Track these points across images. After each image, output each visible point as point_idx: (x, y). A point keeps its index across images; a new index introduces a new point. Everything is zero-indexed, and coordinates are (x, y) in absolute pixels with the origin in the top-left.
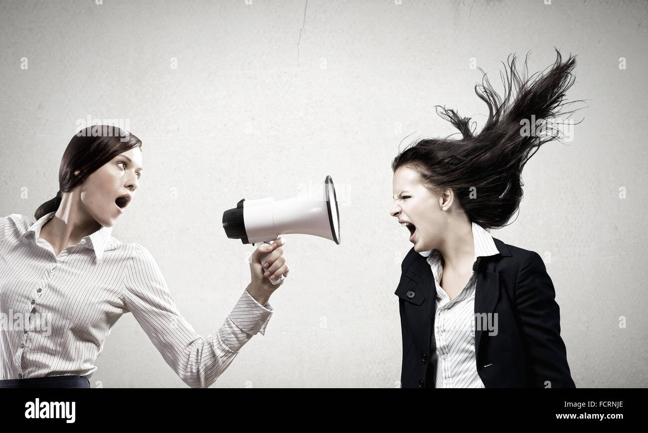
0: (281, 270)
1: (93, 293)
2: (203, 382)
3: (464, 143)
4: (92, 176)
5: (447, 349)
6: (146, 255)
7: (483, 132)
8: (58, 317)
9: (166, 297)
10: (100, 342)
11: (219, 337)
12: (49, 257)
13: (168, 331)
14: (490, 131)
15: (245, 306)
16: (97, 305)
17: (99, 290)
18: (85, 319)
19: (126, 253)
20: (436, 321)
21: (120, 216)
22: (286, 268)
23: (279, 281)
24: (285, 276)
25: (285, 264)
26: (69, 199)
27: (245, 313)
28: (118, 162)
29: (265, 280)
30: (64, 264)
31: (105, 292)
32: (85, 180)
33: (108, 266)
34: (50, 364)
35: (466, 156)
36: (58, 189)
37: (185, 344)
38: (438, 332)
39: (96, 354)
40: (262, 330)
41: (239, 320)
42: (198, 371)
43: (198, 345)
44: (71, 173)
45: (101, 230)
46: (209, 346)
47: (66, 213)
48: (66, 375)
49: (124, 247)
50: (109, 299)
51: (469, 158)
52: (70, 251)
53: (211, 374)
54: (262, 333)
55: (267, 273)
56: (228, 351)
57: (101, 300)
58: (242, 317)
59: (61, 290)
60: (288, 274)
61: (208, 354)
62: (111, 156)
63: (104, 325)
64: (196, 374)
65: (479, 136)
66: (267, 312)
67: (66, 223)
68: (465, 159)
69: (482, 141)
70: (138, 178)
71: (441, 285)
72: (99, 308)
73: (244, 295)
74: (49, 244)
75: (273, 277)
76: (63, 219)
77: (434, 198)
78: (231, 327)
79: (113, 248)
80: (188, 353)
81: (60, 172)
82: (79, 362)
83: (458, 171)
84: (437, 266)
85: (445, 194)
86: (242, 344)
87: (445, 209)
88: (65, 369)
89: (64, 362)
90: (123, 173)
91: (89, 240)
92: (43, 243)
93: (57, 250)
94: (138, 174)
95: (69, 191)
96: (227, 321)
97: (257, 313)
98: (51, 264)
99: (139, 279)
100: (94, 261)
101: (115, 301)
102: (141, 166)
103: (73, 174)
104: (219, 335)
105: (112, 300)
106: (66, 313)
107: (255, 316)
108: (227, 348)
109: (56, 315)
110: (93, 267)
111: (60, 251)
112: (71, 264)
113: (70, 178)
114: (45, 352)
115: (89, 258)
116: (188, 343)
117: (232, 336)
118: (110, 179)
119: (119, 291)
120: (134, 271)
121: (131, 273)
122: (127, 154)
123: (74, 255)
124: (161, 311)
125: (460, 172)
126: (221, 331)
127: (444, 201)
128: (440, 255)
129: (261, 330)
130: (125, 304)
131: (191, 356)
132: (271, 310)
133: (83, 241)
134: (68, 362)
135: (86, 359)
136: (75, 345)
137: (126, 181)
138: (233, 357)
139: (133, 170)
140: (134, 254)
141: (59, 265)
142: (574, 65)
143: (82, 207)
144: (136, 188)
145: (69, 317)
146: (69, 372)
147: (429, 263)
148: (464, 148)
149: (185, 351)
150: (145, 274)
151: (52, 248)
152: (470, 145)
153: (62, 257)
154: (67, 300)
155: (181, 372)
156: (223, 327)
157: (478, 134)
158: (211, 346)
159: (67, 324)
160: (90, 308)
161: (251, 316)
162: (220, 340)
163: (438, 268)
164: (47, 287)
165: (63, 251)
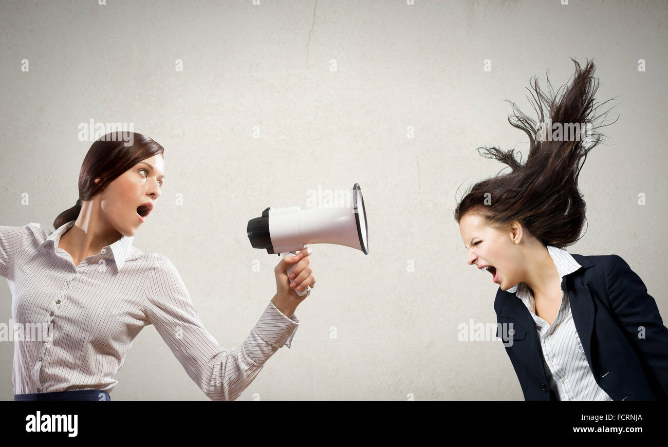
0: (308, 281)
1: (114, 304)
2: (227, 396)
3: (516, 174)
4: (113, 184)
5: (562, 372)
6: (169, 265)
7: (529, 158)
8: (78, 330)
9: (189, 309)
10: (121, 355)
11: (244, 350)
12: (69, 268)
13: (191, 344)
14: (535, 156)
15: (271, 318)
16: (118, 317)
17: (120, 301)
18: (105, 331)
19: (148, 263)
20: (544, 349)
21: (142, 225)
22: (313, 278)
23: (305, 292)
24: (312, 287)
25: (312, 274)
26: (89, 209)
27: (271, 325)
28: (139, 170)
29: (292, 291)
30: (84, 275)
31: (126, 303)
32: (105, 188)
33: (129, 277)
34: (69, 378)
35: (521, 186)
36: (78, 198)
37: (209, 357)
38: (549, 358)
39: (117, 367)
40: (288, 343)
41: (264, 333)
42: (222, 385)
43: (222, 358)
44: (91, 181)
45: (122, 240)
46: (233, 360)
47: (86, 222)
48: (86, 389)
49: (146, 257)
50: (130, 311)
51: (525, 187)
52: (90, 262)
53: (235, 387)
54: (287, 346)
55: (292, 284)
56: (253, 364)
57: (122, 312)
58: (267, 329)
59: (80, 301)
60: (315, 285)
61: (232, 367)
62: (132, 163)
63: (125, 338)
64: (220, 389)
65: (527, 164)
66: (293, 324)
67: (86, 232)
68: (520, 189)
69: (531, 167)
70: (160, 186)
71: (537, 314)
72: (119, 321)
73: (270, 307)
74: (67, 254)
75: (299, 288)
76: (82, 228)
77: (504, 235)
78: (256, 340)
79: (134, 258)
80: (212, 366)
81: (79, 180)
82: (99, 376)
83: (519, 203)
84: (528, 297)
85: (513, 228)
86: (267, 357)
87: (517, 242)
88: (85, 383)
89: (84, 376)
90: (145, 180)
91: (109, 250)
92: (62, 253)
93: (76, 260)
94: (161, 182)
95: (89, 199)
96: (252, 334)
97: (283, 325)
98: (70, 275)
99: (161, 291)
100: (115, 271)
101: (136, 313)
102: (163, 174)
103: (94, 183)
104: (243, 348)
105: (133, 312)
106: (86, 325)
107: (281, 328)
108: (252, 362)
109: (75, 327)
110: (113, 278)
111: (79, 261)
112: (92, 275)
113: (90, 186)
114: (64, 366)
115: (110, 269)
116: (212, 356)
117: (257, 349)
118: (131, 187)
119: (140, 303)
120: (156, 282)
121: (152, 284)
122: (148, 161)
123: (94, 265)
124: (184, 323)
125: (520, 204)
126: (246, 344)
127: (514, 235)
128: (527, 287)
129: (286, 343)
130: (147, 316)
131: (215, 369)
132: (298, 322)
133: (103, 250)
134: (88, 376)
135: (106, 372)
136: (96, 359)
137: (147, 189)
138: (258, 371)
139: (155, 178)
140: (156, 265)
141: (78, 275)
142: (594, 68)
143: (102, 216)
144: (158, 196)
145: (89, 329)
146: (88, 386)
147: (519, 297)
148: (517, 179)
149: (209, 364)
150: (167, 285)
151: (71, 258)
152: (521, 175)
153: (82, 267)
154: (87, 313)
155: (205, 386)
156: (247, 340)
157: (526, 161)
158: (236, 360)
159: (88, 337)
160: (110, 320)
161: (277, 328)
162: (245, 353)
163: (529, 299)
164: (67, 298)
165: (83, 262)
